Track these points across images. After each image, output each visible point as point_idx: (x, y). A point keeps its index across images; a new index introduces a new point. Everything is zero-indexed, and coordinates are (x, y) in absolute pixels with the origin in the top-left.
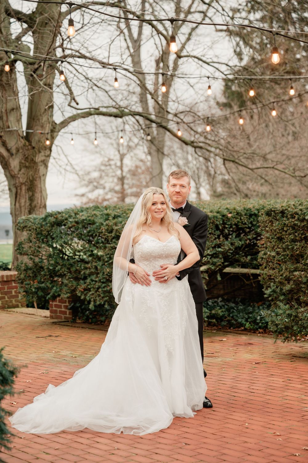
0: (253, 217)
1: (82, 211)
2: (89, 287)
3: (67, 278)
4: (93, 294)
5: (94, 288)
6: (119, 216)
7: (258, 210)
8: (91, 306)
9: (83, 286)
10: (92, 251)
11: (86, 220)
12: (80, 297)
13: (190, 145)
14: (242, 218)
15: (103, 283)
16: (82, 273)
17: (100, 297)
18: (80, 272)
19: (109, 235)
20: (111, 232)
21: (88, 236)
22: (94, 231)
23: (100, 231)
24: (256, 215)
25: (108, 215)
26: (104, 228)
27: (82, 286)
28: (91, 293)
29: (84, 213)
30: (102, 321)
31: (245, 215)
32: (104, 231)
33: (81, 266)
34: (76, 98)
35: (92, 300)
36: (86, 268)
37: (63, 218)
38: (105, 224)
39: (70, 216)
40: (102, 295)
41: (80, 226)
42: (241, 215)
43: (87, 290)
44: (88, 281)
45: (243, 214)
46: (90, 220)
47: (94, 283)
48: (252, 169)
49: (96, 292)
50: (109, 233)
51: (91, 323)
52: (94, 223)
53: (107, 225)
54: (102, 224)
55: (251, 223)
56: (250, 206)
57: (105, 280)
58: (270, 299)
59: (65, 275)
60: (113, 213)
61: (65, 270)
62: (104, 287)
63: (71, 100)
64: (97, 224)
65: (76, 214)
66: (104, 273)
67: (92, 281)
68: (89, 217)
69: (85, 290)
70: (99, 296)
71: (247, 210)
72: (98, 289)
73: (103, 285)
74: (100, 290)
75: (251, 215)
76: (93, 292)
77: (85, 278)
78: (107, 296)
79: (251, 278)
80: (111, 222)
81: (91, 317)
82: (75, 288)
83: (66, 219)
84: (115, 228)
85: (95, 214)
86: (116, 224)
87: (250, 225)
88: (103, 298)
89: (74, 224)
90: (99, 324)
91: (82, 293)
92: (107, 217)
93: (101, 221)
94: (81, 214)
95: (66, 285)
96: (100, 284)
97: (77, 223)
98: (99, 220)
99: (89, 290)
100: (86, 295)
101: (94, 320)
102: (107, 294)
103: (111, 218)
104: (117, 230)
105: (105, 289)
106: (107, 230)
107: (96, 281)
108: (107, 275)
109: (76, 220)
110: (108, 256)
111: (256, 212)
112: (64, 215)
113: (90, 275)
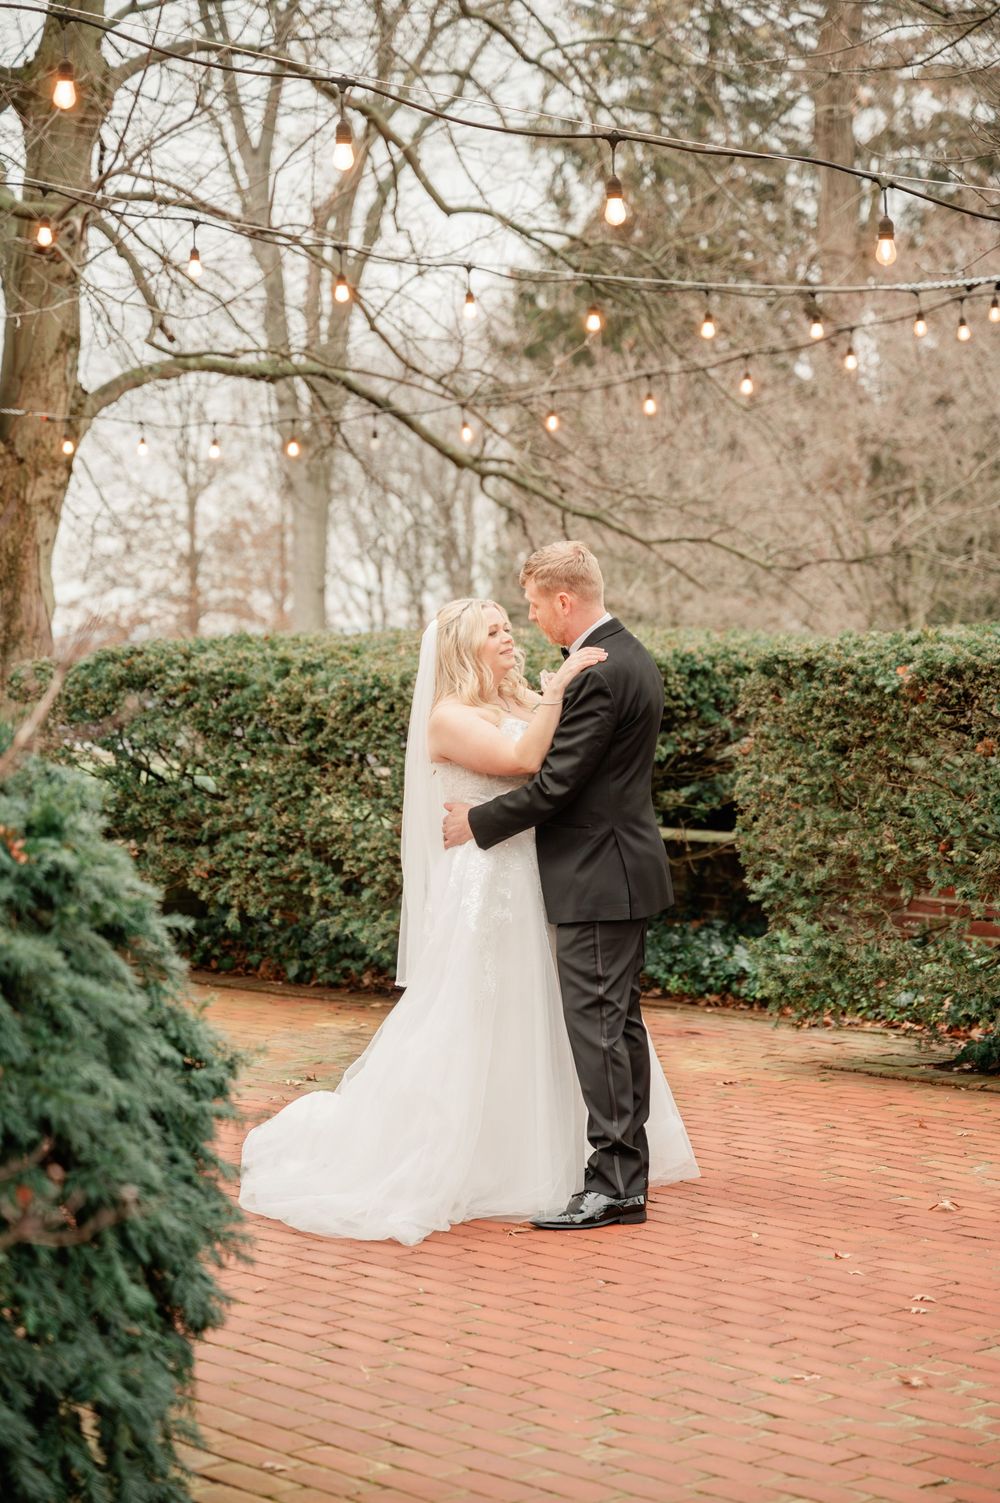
0: (700, 678)
1: (203, 650)
2: (226, 866)
3: (160, 838)
4: (237, 886)
5: (240, 869)
6: (319, 666)
7: (712, 659)
8: (232, 920)
9: (207, 864)
10: (238, 763)
11: (221, 673)
12: (195, 895)
13: (470, 467)
14: (670, 680)
15: (269, 854)
16: (206, 825)
17: (258, 896)
18: (199, 824)
19: (291, 718)
20: (298, 710)
21: (225, 719)
22: (245, 705)
23: (264, 705)
24: (705, 673)
25: (283, 661)
26: (274, 700)
27: (203, 863)
28: (231, 883)
29: (211, 654)
30: (249, 966)
31: (678, 672)
32: (275, 706)
33: (202, 807)
34: (169, 323)
35: (235, 902)
36: (218, 813)
37: (152, 668)
38: (278, 686)
39: (171, 663)
40: (265, 890)
41: (203, 691)
42: (667, 673)
43: (219, 874)
44: (223, 847)
45: (673, 669)
46: (231, 675)
47: (241, 853)
48: (647, 544)
49: (247, 880)
50: (292, 713)
51: (217, 971)
52: (244, 684)
53: (284, 690)
54: (270, 687)
55: (694, 695)
56: (690, 648)
57: (274, 848)
58: (765, 905)
59: (152, 830)
60: (298, 656)
61: (154, 817)
62: (272, 867)
63: (154, 326)
64: (256, 687)
65: (188, 658)
66: (272, 826)
67: (237, 848)
68: (229, 665)
69: (212, 873)
70: (257, 890)
71: (683, 660)
72: (253, 871)
73: (270, 861)
74: (260, 874)
75: (693, 674)
76: (238, 881)
77: (213, 840)
78: (281, 893)
79: (688, 849)
80: (296, 683)
81: (216, 952)
82: (183, 868)
83: (159, 671)
84: (310, 699)
85: (246, 659)
86: (311, 688)
87: (690, 702)
88: (266, 897)
89: (182, 684)
90: (238, 975)
91: (204, 881)
92: (282, 667)
93: (269, 677)
94: (203, 657)
95: (156, 859)
96: (259, 858)
97: (193, 681)
98: (259, 676)
99: (226, 874)
100: (214, 889)
101: (227, 962)
102: (280, 887)
103: (294, 671)
104: (315, 706)
105: (276, 872)
106: (287, 703)
107: (248, 850)
108: (282, 833)
109: (192, 673)
110: (287, 778)
111: (708, 665)
112: (152, 658)
113: (227, 833)
